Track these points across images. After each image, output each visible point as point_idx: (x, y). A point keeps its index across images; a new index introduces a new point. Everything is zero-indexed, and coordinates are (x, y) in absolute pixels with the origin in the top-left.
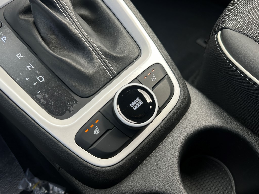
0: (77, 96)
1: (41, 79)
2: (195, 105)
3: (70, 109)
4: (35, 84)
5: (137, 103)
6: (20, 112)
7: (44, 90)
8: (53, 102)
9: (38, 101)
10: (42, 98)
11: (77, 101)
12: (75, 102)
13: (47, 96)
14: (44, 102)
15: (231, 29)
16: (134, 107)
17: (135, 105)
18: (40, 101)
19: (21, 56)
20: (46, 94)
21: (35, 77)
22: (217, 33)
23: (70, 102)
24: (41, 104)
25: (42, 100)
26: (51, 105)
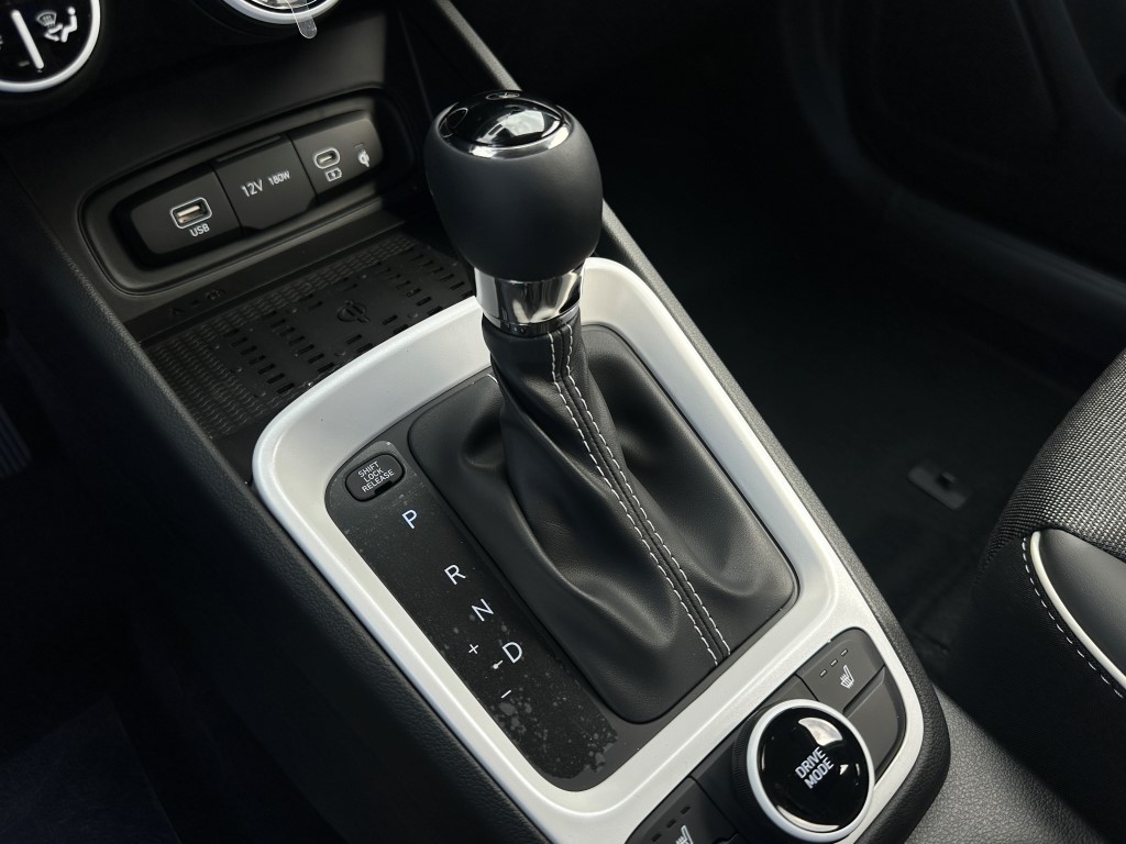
0: (617, 718)
1: (514, 651)
2: (962, 768)
3: (594, 757)
4: (496, 666)
5: (817, 764)
6: (464, 758)
7: (521, 689)
8: (546, 731)
9: (503, 724)
10: (514, 715)
11: (614, 733)
12: (609, 734)
13: (529, 709)
14: (521, 729)
15: (1074, 534)
16: (807, 777)
17: (811, 771)
18: (510, 724)
19: (457, 573)
20: (527, 702)
21: (498, 643)
22: (1029, 536)
23: (596, 736)
24: (513, 735)
25: (516, 722)
26: (540, 740)
